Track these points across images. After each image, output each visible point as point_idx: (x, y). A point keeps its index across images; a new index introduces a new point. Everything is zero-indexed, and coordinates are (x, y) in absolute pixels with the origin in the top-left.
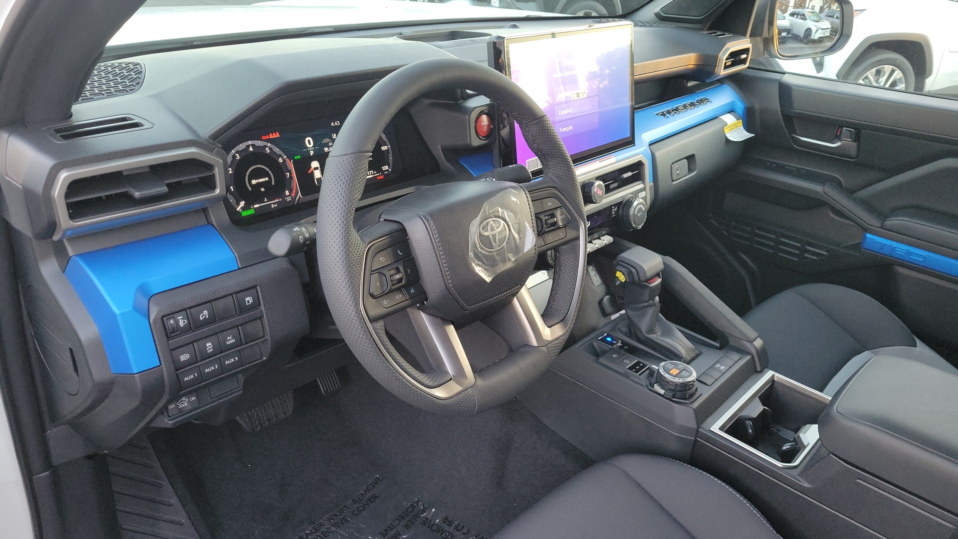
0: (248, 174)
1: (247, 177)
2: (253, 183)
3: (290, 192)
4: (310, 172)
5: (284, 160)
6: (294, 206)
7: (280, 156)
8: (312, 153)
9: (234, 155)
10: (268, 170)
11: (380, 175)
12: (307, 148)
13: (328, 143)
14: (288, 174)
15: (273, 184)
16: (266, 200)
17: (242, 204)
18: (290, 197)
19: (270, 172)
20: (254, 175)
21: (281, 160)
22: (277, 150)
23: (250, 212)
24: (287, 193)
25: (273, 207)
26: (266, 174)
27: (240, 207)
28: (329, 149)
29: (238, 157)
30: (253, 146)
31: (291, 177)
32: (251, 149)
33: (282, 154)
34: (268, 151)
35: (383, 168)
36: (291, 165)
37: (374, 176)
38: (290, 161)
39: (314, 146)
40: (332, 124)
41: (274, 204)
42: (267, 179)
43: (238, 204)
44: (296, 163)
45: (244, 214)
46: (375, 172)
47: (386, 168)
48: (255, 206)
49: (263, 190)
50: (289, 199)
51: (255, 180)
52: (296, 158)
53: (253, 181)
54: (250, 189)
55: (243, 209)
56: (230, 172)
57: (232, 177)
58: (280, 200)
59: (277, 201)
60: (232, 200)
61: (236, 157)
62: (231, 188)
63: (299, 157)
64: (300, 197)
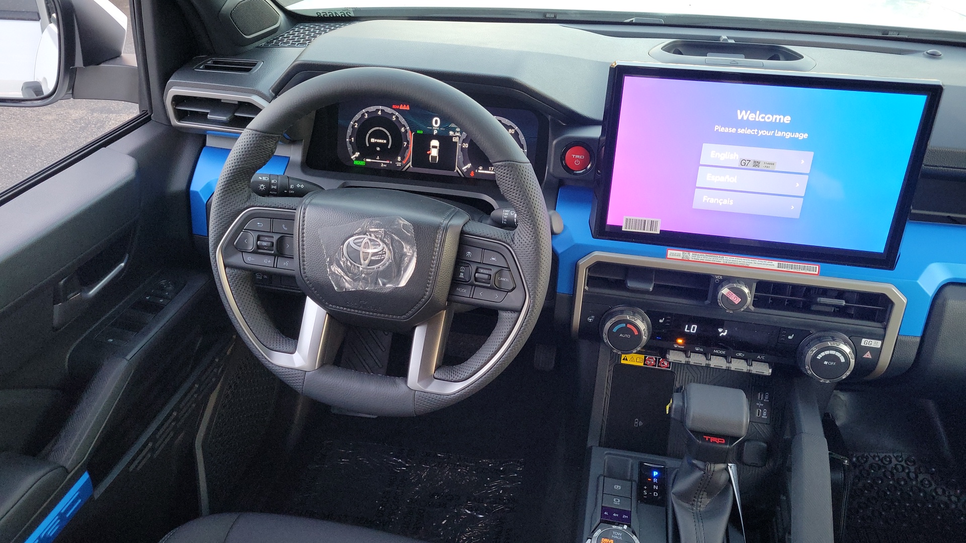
0: (370, 132)
1: (368, 135)
3: (403, 159)
4: (427, 148)
5: (406, 131)
6: (401, 172)
7: (404, 126)
8: (435, 132)
9: (364, 113)
10: (388, 134)
12: (432, 126)
13: (456, 128)
14: (406, 143)
15: (389, 147)
16: (378, 158)
17: (357, 154)
19: (390, 137)
20: (376, 135)
21: (403, 130)
22: (403, 121)
23: (362, 163)
24: (399, 159)
25: (382, 166)
26: (384, 136)
27: (354, 156)
28: (454, 134)
29: (366, 117)
30: (382, 111)
31: (407, 147)
32: (380, 113)
33: (406, 125)
34: (394, 118)
36: (411, 137)
38: (412, 133)
39: (440, 127)
41: (384, 163)
42: (385, 141)
43: (354, 154)
44: (416, 136)
45: (356, 163)
48: (367, 160)
49: (378, 149)
50: (399, 164)
52: (418, 132)
53: (372, 139)
54: (368, 145)
55: (357, 159)
56: (356, 126)
57: (356, 131)
58: (391, 162)
59: (388, 162)
60: (350, 149)
61: (365, 115)
62: (353, 139)
63: (421, 132)
64: (410, 166)
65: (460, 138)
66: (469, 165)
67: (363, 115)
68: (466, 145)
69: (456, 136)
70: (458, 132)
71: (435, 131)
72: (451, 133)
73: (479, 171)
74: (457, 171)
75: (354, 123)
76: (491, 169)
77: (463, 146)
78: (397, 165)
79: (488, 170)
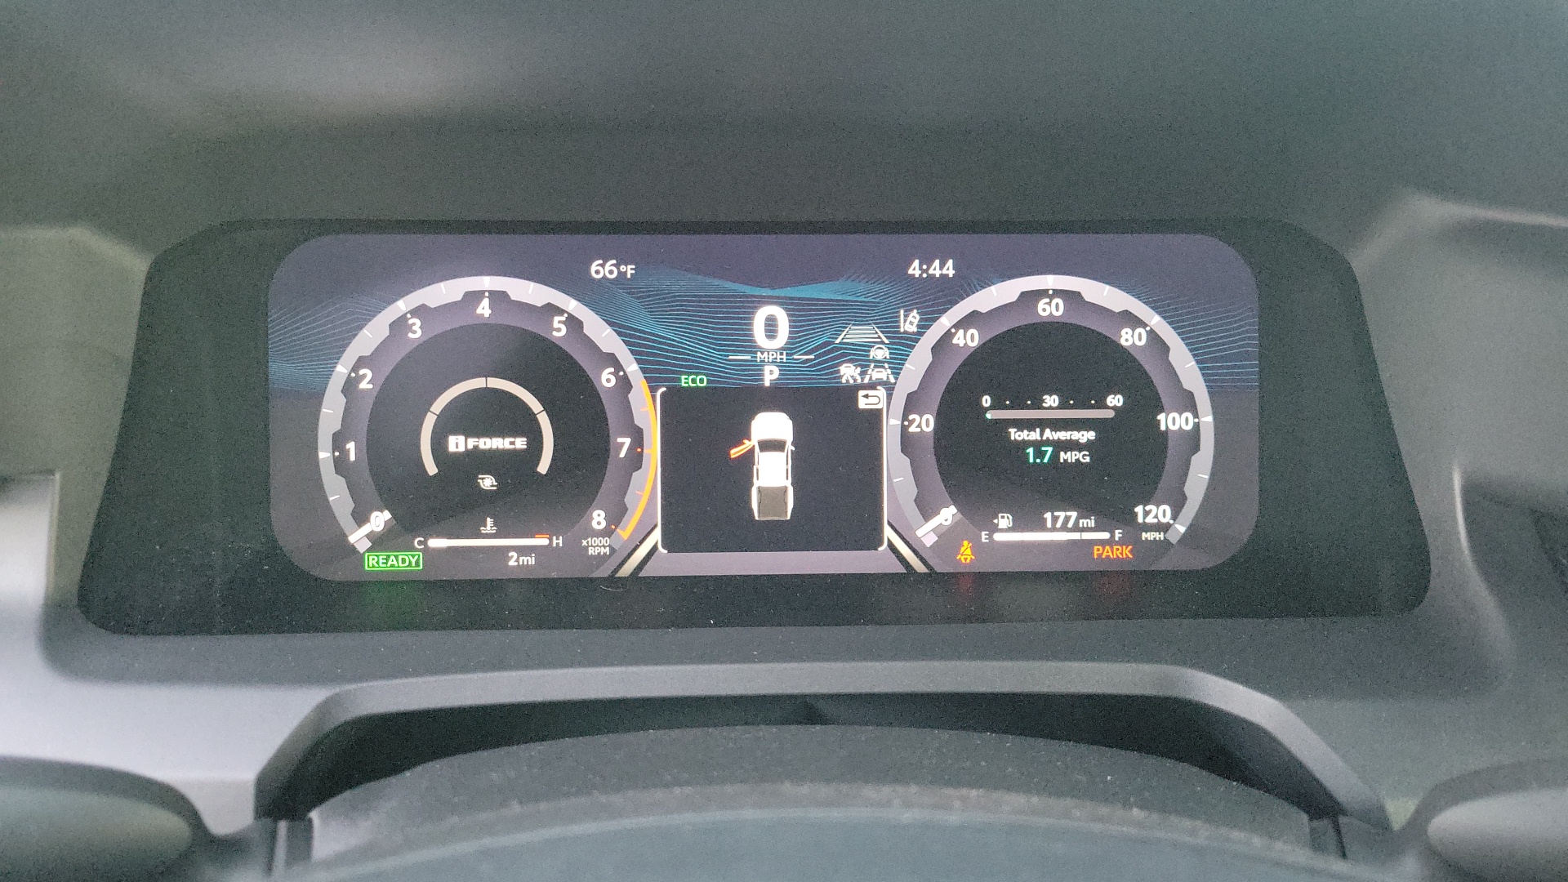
0: (439, 405)
1: (430, 420)
2: (452, 448)
3: (615, 518)
4: (735, 452)
5: (623, 383)
6: (612, 580)
7: (612, 360)
8: (770, 375)
9: (403, 318)
10: (535, 405)
11: (1110, 542)
12: (753, 348)
13: (868, 346)
14: (627, 441)
15: (543, 467)
16: (489, 526)
17: (379, 520)
18: (606, 541)
19: (544, 421)
20: (465, 418)
21: (607, 379)
22: (603, 335)
23: (405, 561)
24: (598, 519)
25: (512, 563)
26: (517, 419)
27: (366, 529)
28: (863, 374)
29: (416, 334)
30: (498, 297)
31: (635, 460)
32: (484, 309)
33: (622, 352)
34: (559, 328)
35: (1139, 509)
36: (647, 410)
37: (1076, 536)
38: (653, 390)
39: (789, 348)
40: (915, 269)
41: (523, 551)
42: (520, 443)
43: (361, 518)
44: (677, 407)
45: (375, 563)
46: (1091, 523)
47: (1159, 513)
48: (436, 543)
49: (488, 482)
50: (597, 547)
51: (461, 438)
52: (685, 381)
54: (432, 469)
55: (379, 542)
56: (364, 385)
57: (368, 405)
58: (558, 541)
59: (542, 541)
60: (337, 494)
61: (410, 328)
62: (351, 446)
63: (701, 381)
64: (654, 549)
65: (890, 389)
66: (948, 515)
67: (399, 325)
68: (925, 423)
69: (872, 386)
70: (879, 364)
71: (767, 369)
72: (848, 373)
73: (998, 537)
74: (891, 546)
75: (355, 369)
76: (1055, 519)
77: (913, 429)
78: (591, 551)
79: (1042, 527)
